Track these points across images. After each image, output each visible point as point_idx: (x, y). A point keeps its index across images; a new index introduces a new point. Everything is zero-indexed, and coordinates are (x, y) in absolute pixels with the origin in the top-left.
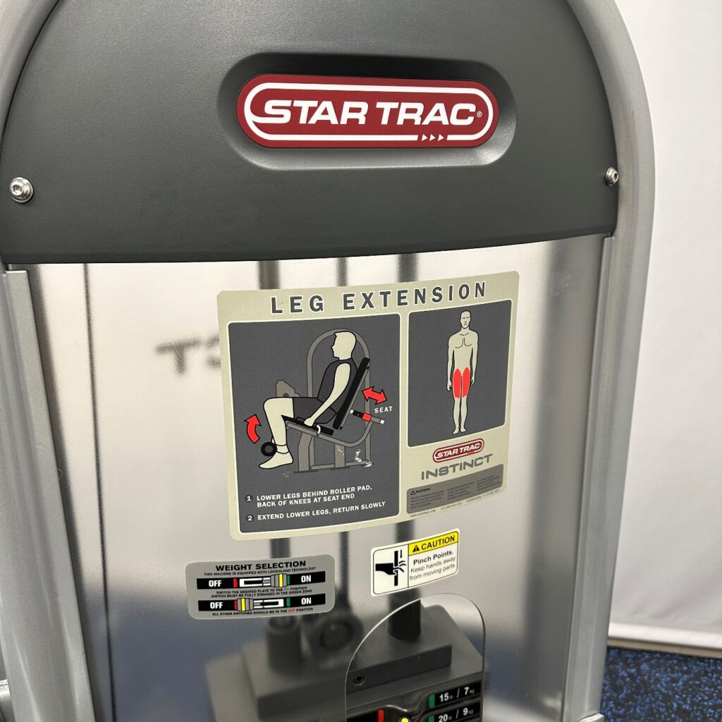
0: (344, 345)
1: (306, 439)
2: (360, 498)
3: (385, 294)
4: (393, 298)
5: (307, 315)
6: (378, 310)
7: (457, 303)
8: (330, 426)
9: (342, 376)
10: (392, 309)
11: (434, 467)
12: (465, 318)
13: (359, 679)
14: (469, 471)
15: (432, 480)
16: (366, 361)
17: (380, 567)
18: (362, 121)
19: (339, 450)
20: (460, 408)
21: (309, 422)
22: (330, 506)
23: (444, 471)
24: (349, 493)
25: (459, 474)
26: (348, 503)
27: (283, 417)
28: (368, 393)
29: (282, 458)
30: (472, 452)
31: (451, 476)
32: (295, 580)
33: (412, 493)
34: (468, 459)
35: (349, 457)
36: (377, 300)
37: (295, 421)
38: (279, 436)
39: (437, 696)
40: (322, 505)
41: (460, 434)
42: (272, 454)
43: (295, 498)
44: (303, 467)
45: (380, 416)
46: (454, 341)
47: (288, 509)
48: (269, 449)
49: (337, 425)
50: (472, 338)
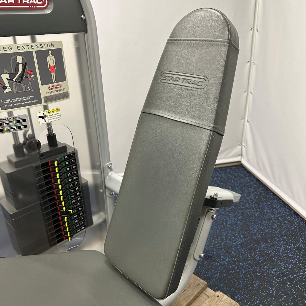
0: (19, 59)
1: (14, 84)
2: (31, 99)
3: (28, 46)
4: (30, 47)
5: (8, 52)
6: (26, 50)
7: (47, 48)
8: (20, 80)
9: (21, 67)
10: (30, 50)
11: (49, 91)
12: (50, 52)
13: (42, 156)
14: (59, 92)
15: (49, 95)
16: (26, 63)
17: (40, 117)
18: (14, 2)
19: (23, 87)
20: (53, 76)
21: (14, 80)
22: (24, 101)
23: (52, 92)
24: (28, 98)
25: (56, 93)
26: (28, 101)
27: (7, 79)
28: (28, 72)
29: (8, 90)
30: (59, 88)
31: (54, 93)
32: (18, 122)
33: (45, 98)
34: (58, 89)
35: (26, 89)
36: (26, 47)
37: (10, 80)
38: (7, 84)
39: (64, 157)
40: (22, 102)
41: (55, 83)
42: (6, 89)
43: (14, 100)
44: (15, 92)
45: (32, 78)
46: (48, 58)
47: (13, 103)
48: (5, 88)
49: (22, 80)
50: (53, 57)
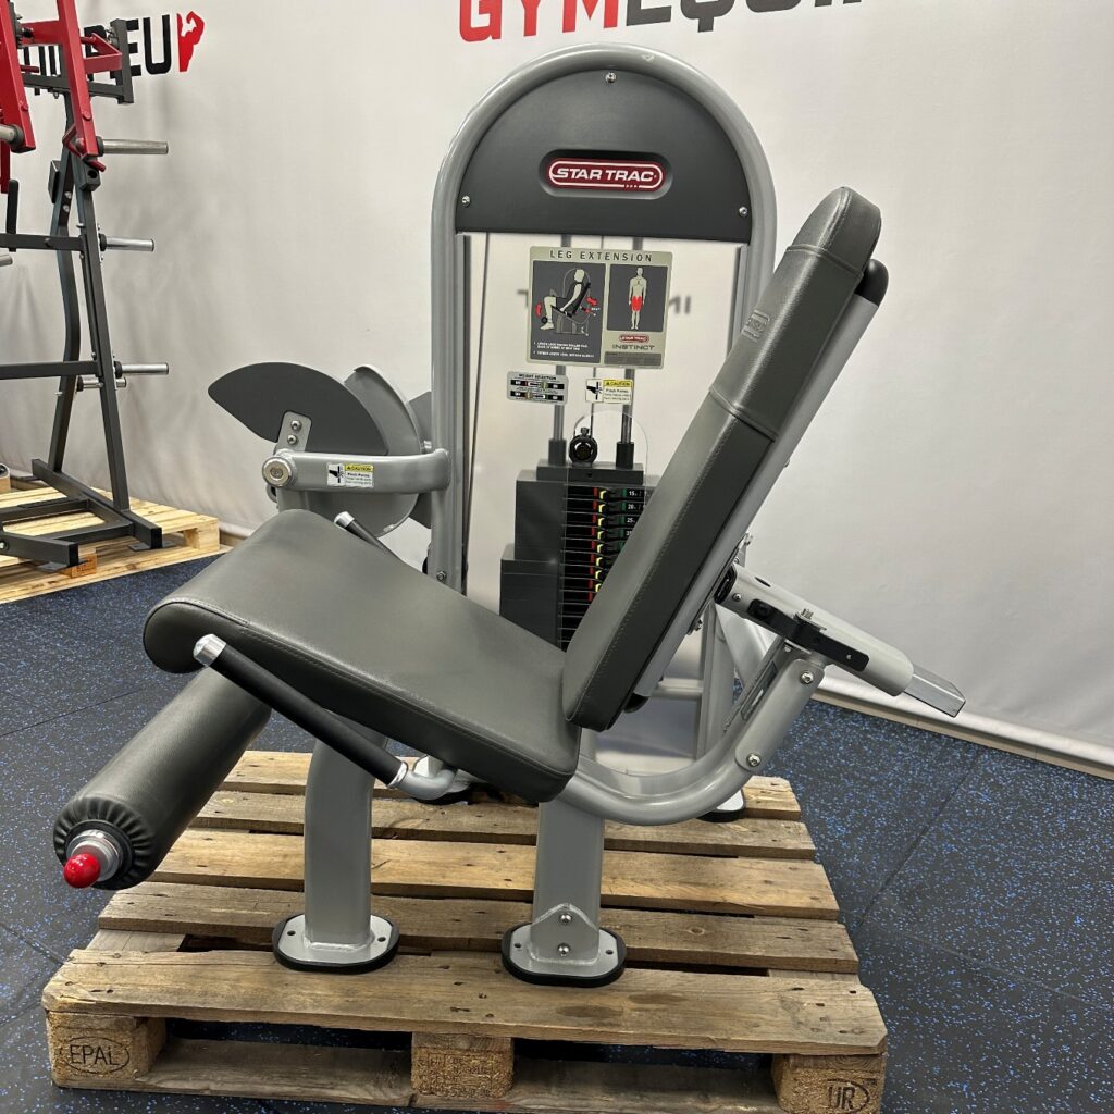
0: (580, 275)
1: (560, 318)
2: (582, 351)
3: (600, 253)
4: (603, 256)
5: (564, 260)
6: (595, 261)
7: (635, 263)
8: (571, 313)
9: (578, 289)
10: (602, 261)
11: (620, 343)
12: (640, 271)
13: (590, 475)
14: (639, 351)
15: (618, 350)
16: (588, 284)
17: (589, 388)
18: (599, 177)
19: (574, 325)
20: (635, 316)
21: (562, 309)
22: (569, 352)
23: (625, 347)
24: (577, 347)
25: (633, 351)
26: (576, 352)
27: (551, 306)
28: (589, 299)
29: (549, 326)
30: (641, 341)
31: (628, 350)
32: (551, 386)
33: (607, 354)
34: (640, 344)
35: (578, 330)
36: (595, 256)
37: (556, 308)
38: (549, 316)
39: (628, 490)
40: (565, 351)
41: (635, 330)
42: (545, 323)
43: (555, 346)
44: (558, 331)
45: (594, 312)
46: (633, 281)
47: (550, 350)
48: (545, 321)
49: (574, 312)
50: (644, 282)
